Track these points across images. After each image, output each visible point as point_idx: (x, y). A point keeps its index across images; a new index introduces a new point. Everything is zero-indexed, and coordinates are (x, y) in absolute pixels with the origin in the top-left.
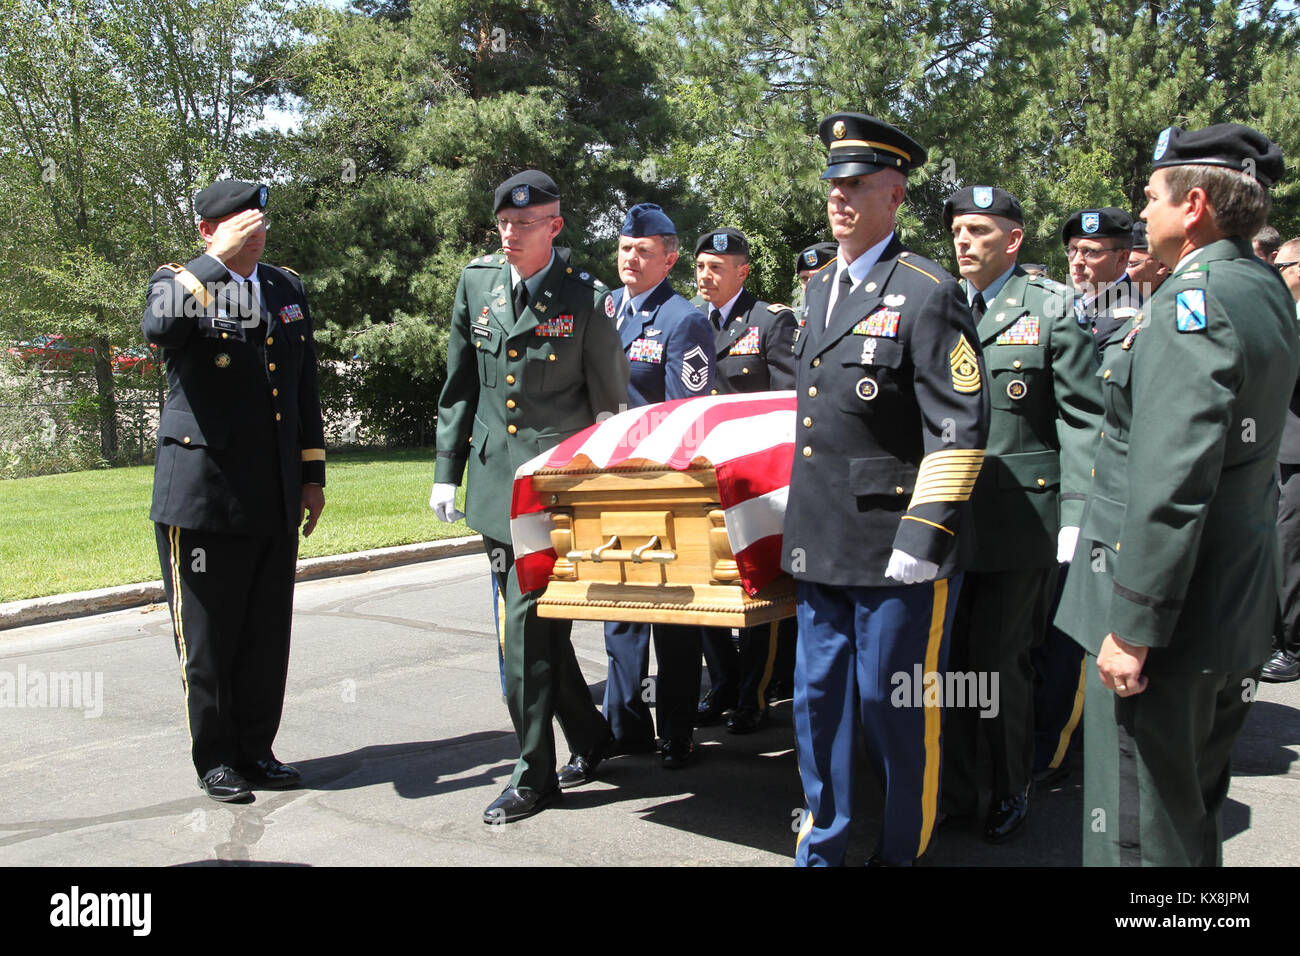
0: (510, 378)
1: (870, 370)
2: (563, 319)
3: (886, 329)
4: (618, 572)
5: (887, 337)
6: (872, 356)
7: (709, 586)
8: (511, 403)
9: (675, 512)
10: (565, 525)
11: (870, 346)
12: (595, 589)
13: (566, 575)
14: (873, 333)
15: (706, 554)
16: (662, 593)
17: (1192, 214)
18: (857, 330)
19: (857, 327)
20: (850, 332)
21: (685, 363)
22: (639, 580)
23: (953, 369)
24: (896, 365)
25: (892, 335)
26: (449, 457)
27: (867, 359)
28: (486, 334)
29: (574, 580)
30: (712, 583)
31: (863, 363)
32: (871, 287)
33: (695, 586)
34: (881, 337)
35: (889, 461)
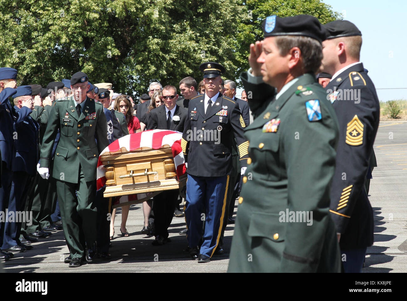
0: (78, 133)
1: (221, 124)
2: (93, 114)
3: (224, 114)
4: (132, 181)
5: (225, 116)
6: (222, 120)
7: (165, 180)
8: (78, 140)
9: (152, 162)
10: (112, 170)
11: (221, 118)
12: (124, 187)
13: (113, 184)
14: (221, 115)
15: (163, 171)
16: (149, 184)
17: (293, 61)
18: (217, 114)
19: (217, 113)
20: (215, 114)
21: (108, 125)
22: (140, 182)
23: (241, 122)
24: (227, 122)
25: (226, 116)
26: (47, 159)
27: (221, 121)
28: (69, 121)
29: (116, 185)
30: (166, 179)
31: (220, 122)
32: (218, 104)
33: (160, 181)
34: (223, 116)
35: (223, 146)
